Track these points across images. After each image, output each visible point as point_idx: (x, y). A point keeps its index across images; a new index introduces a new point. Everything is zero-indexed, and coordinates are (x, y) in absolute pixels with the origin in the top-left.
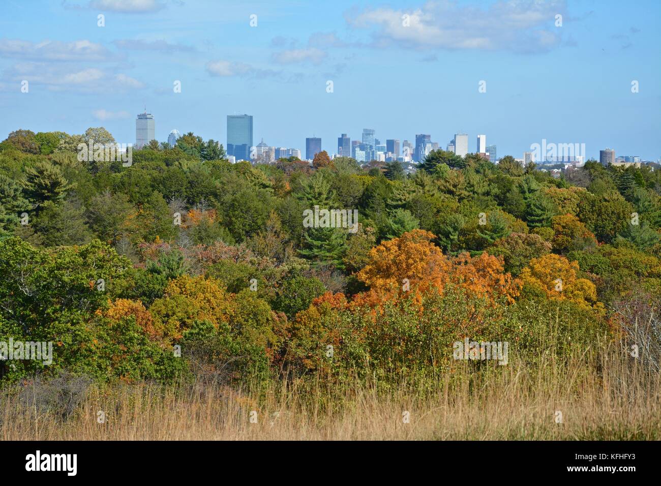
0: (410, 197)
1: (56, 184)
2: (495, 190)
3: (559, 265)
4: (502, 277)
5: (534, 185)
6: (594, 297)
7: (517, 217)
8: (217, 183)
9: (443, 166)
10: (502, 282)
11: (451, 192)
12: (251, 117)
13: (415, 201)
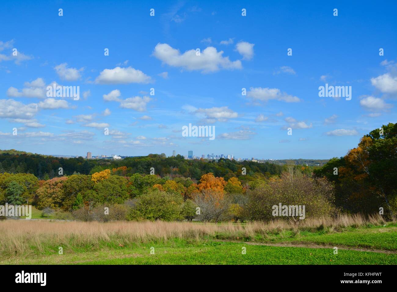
0: (212, 166)
1: (151, 163)
2: (228, 165)
3: (235, 179)
4: (223, 181)
5: (234, 164)
6: (241, 185)
7: (231, 170)
8: (179, 164)
9: (222, 161)
10: (224, 182)
11: (220, 166)
12: (192, 151)
13: (213, 167)
